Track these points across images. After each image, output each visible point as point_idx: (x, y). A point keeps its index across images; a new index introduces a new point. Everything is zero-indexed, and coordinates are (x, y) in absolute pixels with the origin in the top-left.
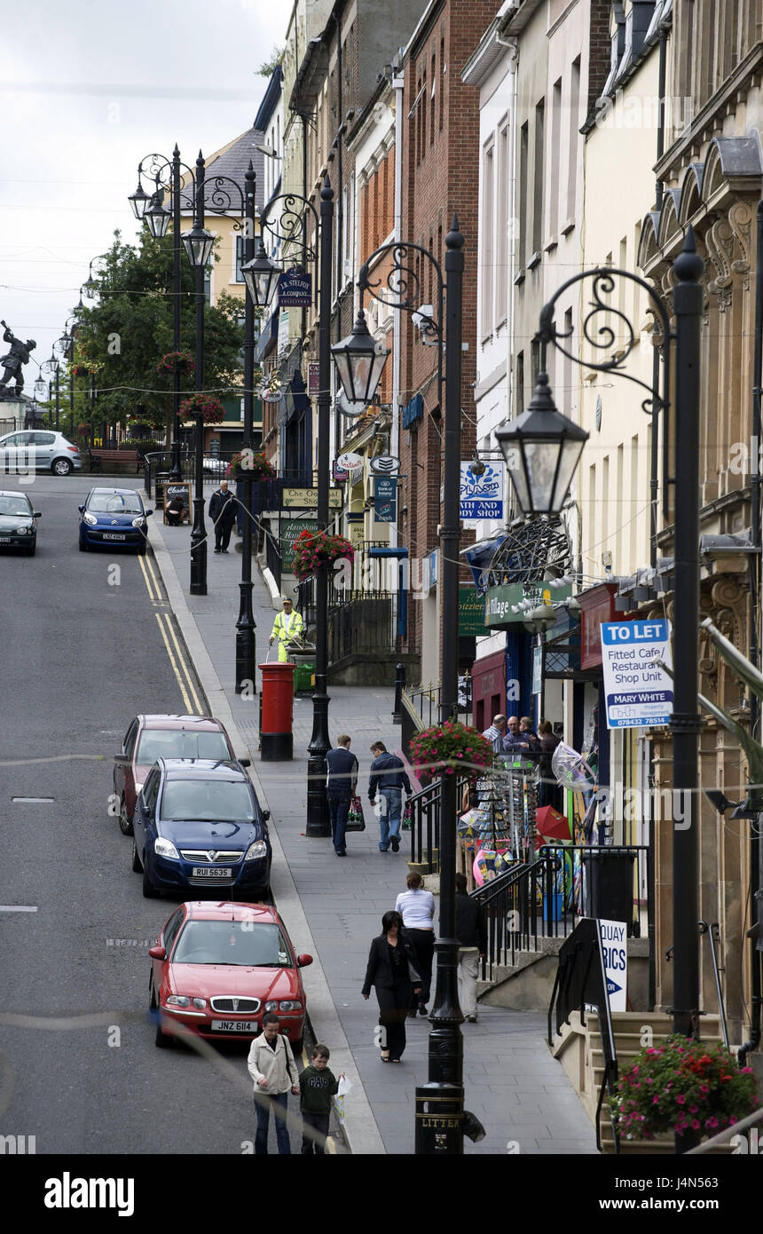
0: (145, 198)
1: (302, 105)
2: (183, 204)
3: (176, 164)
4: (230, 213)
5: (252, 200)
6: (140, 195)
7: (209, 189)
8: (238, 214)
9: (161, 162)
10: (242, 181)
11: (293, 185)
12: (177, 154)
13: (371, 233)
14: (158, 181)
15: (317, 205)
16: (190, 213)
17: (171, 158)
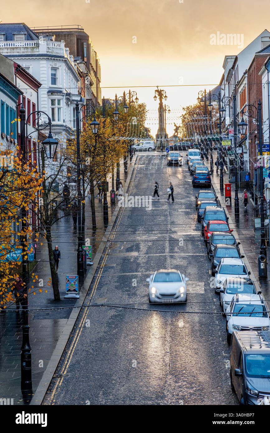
0: (200, 99)
1: (228, 80)
2: (207, 99)
3: (205, 92)
4: (216, 101)
5: (220, 98)
6: (199, 98)
7: (212, 97)
8: (217, 101)
9: (202, 92)
10: (218, 95)
11: (227, 95)
12: (205, 90)
13: (242, 103)
14: (202, 96)
15: (232, 98)
16: (208, 101)
17: (204, 91)
